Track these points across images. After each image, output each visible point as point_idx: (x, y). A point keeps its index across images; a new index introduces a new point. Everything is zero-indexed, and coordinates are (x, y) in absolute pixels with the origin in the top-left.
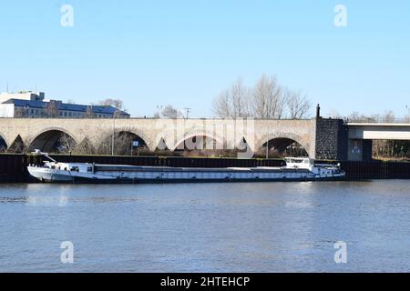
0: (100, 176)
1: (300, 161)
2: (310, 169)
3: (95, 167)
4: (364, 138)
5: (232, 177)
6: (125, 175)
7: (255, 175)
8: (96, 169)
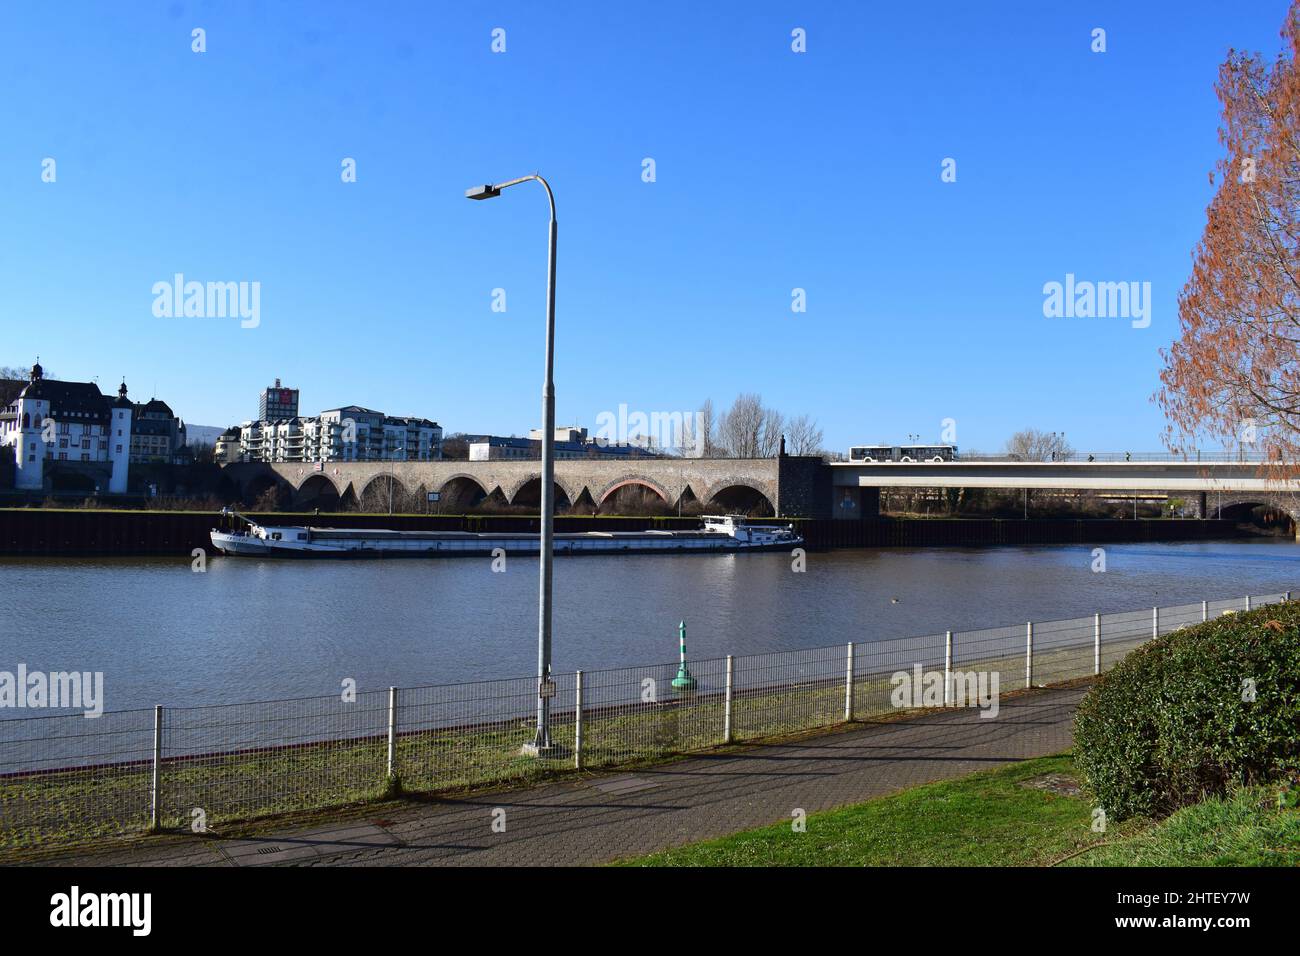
0: (318, 546)
1: (721, 522)
2: (732, 534)
3: (312, 533)
4: (861, 484)
5: (574, 547)
6: (369, 544)
7: (622, 544)
8: (313, 537)
